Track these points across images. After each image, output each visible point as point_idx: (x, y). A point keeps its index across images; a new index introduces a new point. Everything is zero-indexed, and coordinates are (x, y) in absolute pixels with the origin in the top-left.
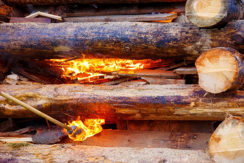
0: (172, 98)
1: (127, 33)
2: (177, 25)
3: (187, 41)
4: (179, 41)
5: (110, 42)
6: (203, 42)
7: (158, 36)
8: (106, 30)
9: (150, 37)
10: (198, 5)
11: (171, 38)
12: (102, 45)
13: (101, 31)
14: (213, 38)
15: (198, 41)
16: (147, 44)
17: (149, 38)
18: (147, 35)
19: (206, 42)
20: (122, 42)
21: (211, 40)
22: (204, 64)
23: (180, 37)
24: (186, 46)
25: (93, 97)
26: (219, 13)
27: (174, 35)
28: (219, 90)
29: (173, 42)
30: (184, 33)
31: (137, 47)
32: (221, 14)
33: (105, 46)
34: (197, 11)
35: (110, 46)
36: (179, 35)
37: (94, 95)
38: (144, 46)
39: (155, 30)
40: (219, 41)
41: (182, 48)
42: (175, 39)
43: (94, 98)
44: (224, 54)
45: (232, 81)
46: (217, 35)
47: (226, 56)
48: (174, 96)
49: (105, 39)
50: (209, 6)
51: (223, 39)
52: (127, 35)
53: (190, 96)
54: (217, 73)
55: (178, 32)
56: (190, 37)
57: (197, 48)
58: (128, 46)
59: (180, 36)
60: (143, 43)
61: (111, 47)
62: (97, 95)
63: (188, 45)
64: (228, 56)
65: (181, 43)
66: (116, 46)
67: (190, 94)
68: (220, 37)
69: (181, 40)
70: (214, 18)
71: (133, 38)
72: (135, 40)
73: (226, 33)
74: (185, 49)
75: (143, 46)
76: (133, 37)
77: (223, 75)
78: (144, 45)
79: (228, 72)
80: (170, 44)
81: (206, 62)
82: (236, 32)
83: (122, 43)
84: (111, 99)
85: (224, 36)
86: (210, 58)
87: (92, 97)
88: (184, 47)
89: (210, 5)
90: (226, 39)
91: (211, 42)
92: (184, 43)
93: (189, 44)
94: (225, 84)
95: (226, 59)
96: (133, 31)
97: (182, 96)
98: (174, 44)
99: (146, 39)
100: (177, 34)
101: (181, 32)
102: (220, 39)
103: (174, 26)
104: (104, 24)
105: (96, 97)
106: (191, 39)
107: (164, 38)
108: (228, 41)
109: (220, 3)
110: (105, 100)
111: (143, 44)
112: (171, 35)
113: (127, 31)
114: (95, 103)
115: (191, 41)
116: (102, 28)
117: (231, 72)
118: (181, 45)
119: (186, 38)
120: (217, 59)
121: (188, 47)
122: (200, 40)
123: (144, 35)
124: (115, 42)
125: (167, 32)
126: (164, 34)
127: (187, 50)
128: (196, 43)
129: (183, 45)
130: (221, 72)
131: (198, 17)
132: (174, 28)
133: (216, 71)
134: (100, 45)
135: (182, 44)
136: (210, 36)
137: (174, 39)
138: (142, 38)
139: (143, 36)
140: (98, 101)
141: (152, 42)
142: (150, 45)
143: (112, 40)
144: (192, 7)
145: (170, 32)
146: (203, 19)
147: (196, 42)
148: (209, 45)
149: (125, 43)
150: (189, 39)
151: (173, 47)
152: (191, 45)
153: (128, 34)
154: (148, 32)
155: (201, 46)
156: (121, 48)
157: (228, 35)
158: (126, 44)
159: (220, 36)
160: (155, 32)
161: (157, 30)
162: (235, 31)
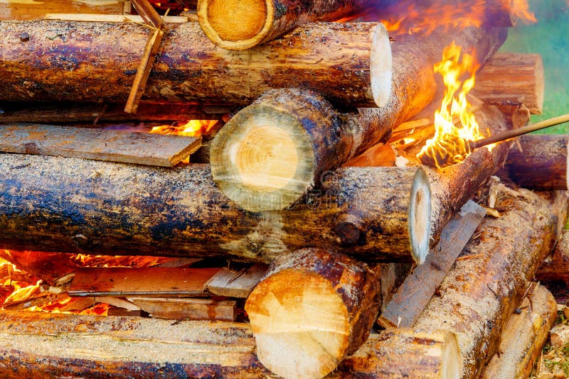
0: (201, 371)
1: (76, 199)
2: (200, 182)
3: (225, 228)
4: (208, 227)
5: (37, 222)
6: (265, 233)
7: (153, 211)
8: (24, 189)
9: (134, 213)
10: (240, 154)
11: (186, 220)
12: (18, 228)
13: (12, 191)
14: (288, 225)
15: (254, 231)
16: (128, 231)
17: (132, 214)
18: (126, 209)
19: (272, 235)
20: (66, 223)
21: (285, 229)
22: (268, 308)
23: (207, 216)
24: (225, 239)
25: (11, 357)
26: (295, 178)
27: (193, 210)
28: (308, 374)
29: (193, 230)
30: (217, 208)
31: (104, 236)
32: (301, 181)
33: (27, 229)
34: (240, 170)
35: (38, 230)
36: (205, 211)
37: (13, 351)
38: (123, 235)
39: (145, 195)
40: (305, 233)
41: (216, 243)
42: (197, 223)
43: (14, 360)
44: (312, 286)
45: (338, 356)
46: (297, 217)
47: (318, 290)
48: (206, 366)
49: (23, 212)
50: (268, 158)
51: (314, 229)
52: (76, 205)
53: (244, 368)
54: (301, 336)
55: (201, 203)
56: (231, 219)
57: (254, 246)
58: (82, 233)
59: (209, 214)
60: (118, 227)
61: (42, 232)
62: (19, 352)
63: (229, 238)
64: (324, 291)
65: (212, 232)
66: (52, 231)
67: (242, 362)
68: (306, 223)
69: (211, 225)
70: (282, 190)
71: (92, 213)
72: (98, 219)
73: (320, 215)
74: (223, 246)
75: (120, 233)
76: (93, 211)
77: (315, 341)
78: (121, 230)
79: (325, 335)
80: (184, 232)
81: (272, 303)
82: (341, 213)
83: (68, 226)
84: (54, 364)
85: (315, 222)
86: (280, 294)
87: (8, 355)
88: (220, 241)
89: (270, 154)
90: (321, 230)
91: (285, 235)
92: (220, 234)
93: (230, 236)
94: (322, 362)
95: (319, 298)
96: (93, 195)
97: (224, 365)
98: (196, 233)
99: (124, 217)
100: (199, 210)
101: (210, 204)
102: (305, 227)
103: (191, 185)
104: (18, 167)
105: (17, 355)
106: (236, 225)
107: (170, 218)
108: (324, 235)
109: (295, 152)
110: (40, 366)
111: (118, 231)
112: (187, 210)
113: (77, 193)
114: (15, 371)
115: (235, 229)
116: (13, 181)
117: (333, 334)
118: (212, 237)
119: (224, 221)
120: (298, 298)
121: (229, 242)
122: (258, 228)
123: (120, 208)
124: (50, 221)
125: (176, 203)
126: (169, 207)
127: (230, 248)
128: (249, 236)
129: (217, 238)
130: (309, 333)
131: (244, 186)
132: (192, 191)
133: (298, 330)
134: (13, 225)
135: (214, 235)
136: (281, 219)
137: (194, 222)
138: (115, 214)
139: (116, 210)
140: (24, 367)
141: (140, 227)
142: (135, 234)
143: (41, 216)
144: (228, 158)
145: (182, 203)
146: (256, 192)
147: (247, 232)
148: (281, 242)
149: (72, 225)
150: (231, 224)
151: (192, 241)
152: (237, 239)
153: (78, 201)
154: (128, 200)
155: (262, 243)
156: (65, 235)
157: (324, 219)
158: (76, 227)
159: (305, 220)
160: (145, 200)
161: (151, 194)
162: (339, 210)
